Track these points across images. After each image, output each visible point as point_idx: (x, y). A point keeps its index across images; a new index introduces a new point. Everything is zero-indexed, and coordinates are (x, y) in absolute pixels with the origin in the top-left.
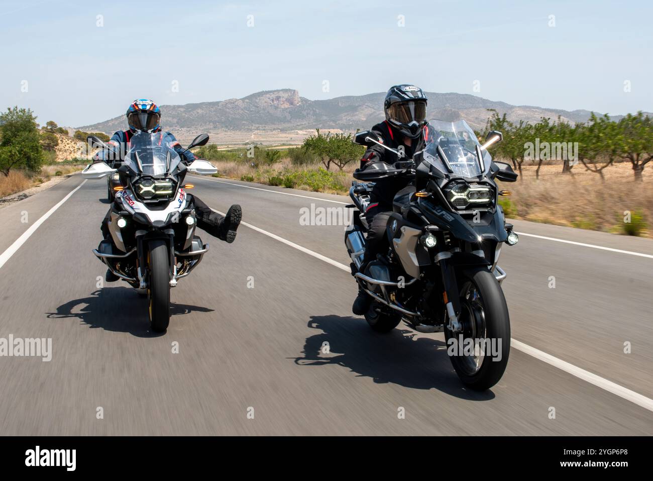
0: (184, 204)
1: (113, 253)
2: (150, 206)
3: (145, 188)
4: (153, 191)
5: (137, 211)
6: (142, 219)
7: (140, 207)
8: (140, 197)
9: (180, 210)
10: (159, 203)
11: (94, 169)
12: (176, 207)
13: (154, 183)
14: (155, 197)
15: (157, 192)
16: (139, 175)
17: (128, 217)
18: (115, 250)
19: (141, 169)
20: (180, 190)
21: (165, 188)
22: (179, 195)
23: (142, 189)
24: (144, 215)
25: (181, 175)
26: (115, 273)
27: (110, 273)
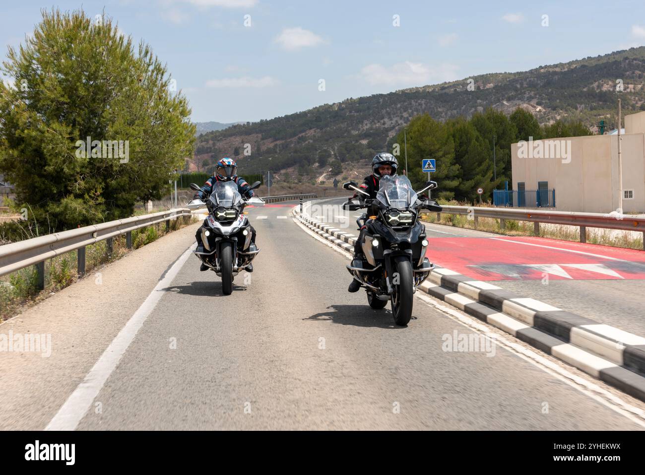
0: (242, 224)
1: (204, 252)
2: (223, 224)
3: (220, 214)
4: (225, 216)
5: (215, 227)
6: (217, 231)
7: (217, 225)
8: (217, 219)
9: (240, 226)
10: (227, 222)
12: (237, 225)
13: (225, 211)
14: (226, 219)
15: (227, 216)
16: (217, 206)
17: (211, 230)
19: (218, 203)
20: (240, 215)
21: (231, 214)
22: (239, 218)
23: (218, 214)
24: (218, 229)
25: (242, 206)
26: (205, 264)
27: (203, 264)
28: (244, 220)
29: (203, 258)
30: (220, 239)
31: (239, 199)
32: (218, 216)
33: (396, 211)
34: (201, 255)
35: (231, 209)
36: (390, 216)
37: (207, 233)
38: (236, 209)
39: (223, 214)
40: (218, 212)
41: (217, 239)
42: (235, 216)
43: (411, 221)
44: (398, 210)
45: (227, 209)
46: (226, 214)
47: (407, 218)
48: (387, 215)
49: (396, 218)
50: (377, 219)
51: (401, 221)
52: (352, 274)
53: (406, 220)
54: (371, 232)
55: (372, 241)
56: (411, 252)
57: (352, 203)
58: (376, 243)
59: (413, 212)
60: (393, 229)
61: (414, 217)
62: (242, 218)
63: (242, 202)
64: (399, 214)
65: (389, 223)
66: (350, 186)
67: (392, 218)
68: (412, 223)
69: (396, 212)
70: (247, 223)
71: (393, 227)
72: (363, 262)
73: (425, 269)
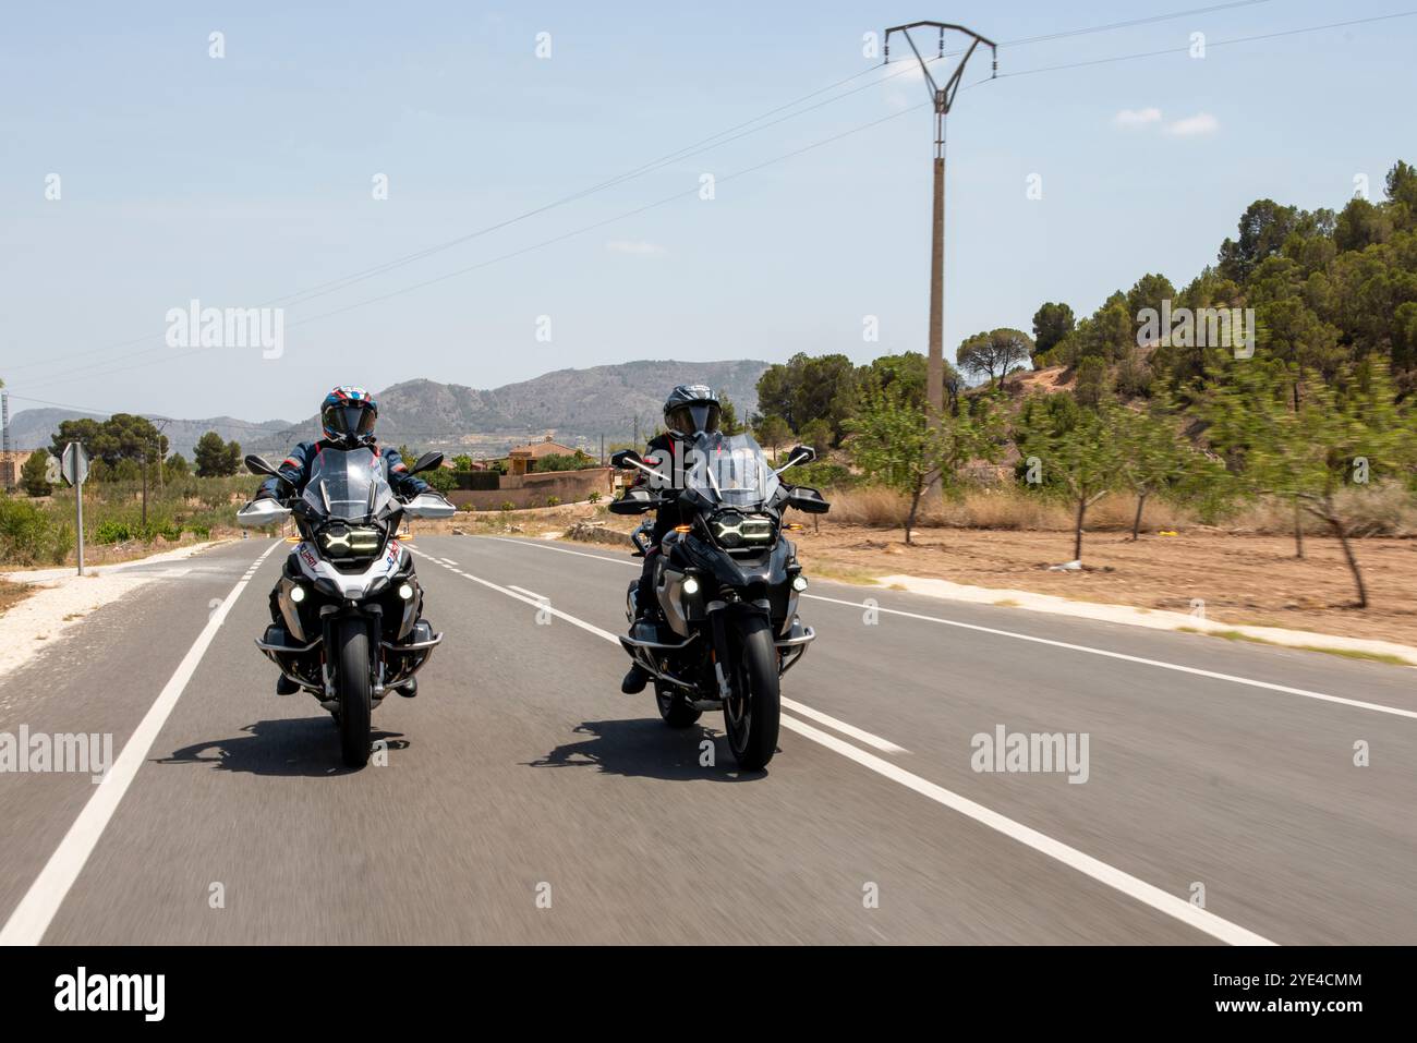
0: (396, 567)
1: (286, 645)
2: (342, 568)
3: (334, 540)
4: (348, 544)
5: (320, 575)
6: (327, 587)
7: (326, 569)
8: (326, 554)
9: (390, 575)
10: (355, 562)
11: (256, 509)
12: (381, 569)
13: (349, 531)
14: (351, 553)
15: (354, 546)
16: (325, 518)
17: (306, 584)
18: (289, 639)
19: (328, 509)
20: (390, 544)
21: (365, 539)
22: (387, 552)
23: (329, 541)
24: (330, 582)
25: (395, 518)
26: (290, 678)
27: (283, 679)
28: (399, 558)
29: (283, 660)
30: (334, 609)
31: (386, 498)
32: (328, 546)
33: (735, 514)
34: (277, 653)
35: (364, 525)
36: (720, 524)
37: (298, 594)
38: (377, 526)
39: (342, 540)
40: (328, 536)
41: (323, 611)
42: (374, 546)
43: (767, 535)
44: (738, 511)
45: (355, 526)
46: (350, 539)
47: (759, 528)
48: (714, 523)
49: (735, 530)
50: (692, 533)
51: (746, 536)
52: (634, 655)
53: (757, 532)
54: (679, 561)
55: (681, 582)
56: (767, 604)
57: (633, 498)
58: (691, 586)
59: (771, 516)
60: (730, 554)
61: (775, 525)
62: (393, 551)
63: (395, 506)
64: (742, 519)
65: (719, 542)
66: (627, 459)
67: (727, 530)
68: (771, 541)
69: (734, 516)
70: (408, 565)
71: (728, 550)
72: (657, 629)
73: (795, 640)
